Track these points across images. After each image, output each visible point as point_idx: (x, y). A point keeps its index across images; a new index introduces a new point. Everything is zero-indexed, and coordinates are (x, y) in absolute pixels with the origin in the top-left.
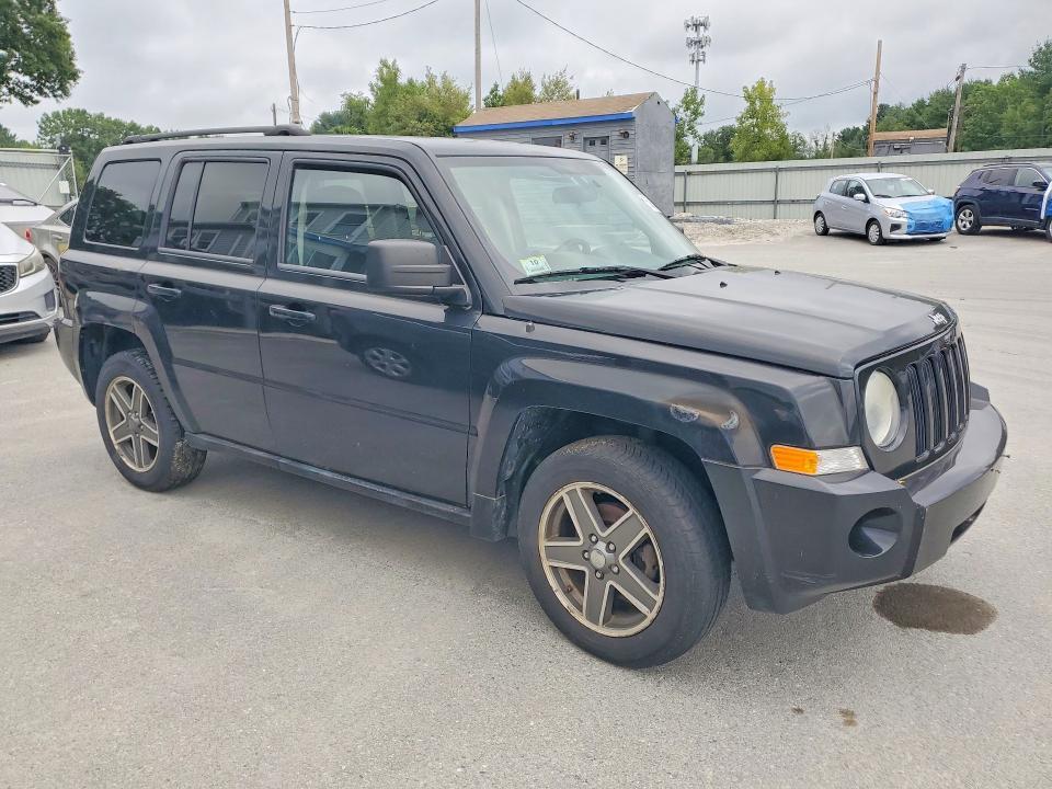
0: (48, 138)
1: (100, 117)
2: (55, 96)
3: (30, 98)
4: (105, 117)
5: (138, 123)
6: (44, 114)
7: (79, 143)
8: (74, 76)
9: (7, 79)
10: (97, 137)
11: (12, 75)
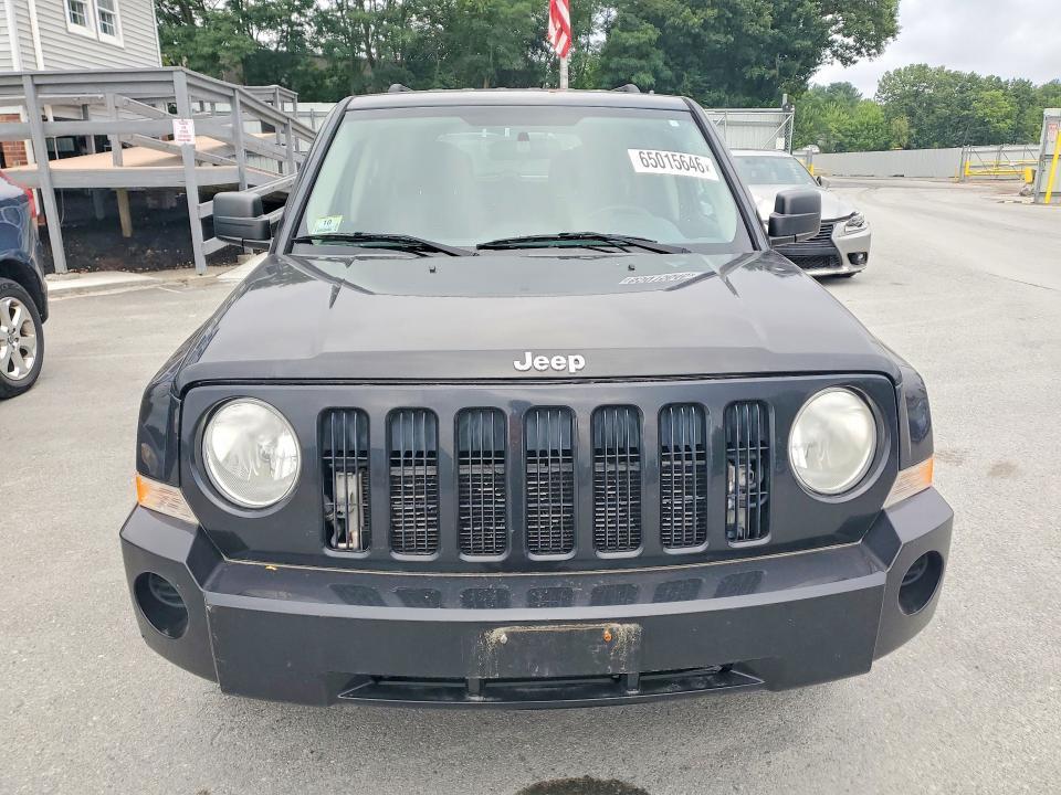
0: (884, 96)
1: (940, 70)
2: (870, 55)
3: (850, 59)
4: (946, 70)
5: (978, 73)
6: (888, 72)
7: (912, 99)
8: (892, 32)
9: (830, 44)
10: (931, 92)
11: (835, 37)
